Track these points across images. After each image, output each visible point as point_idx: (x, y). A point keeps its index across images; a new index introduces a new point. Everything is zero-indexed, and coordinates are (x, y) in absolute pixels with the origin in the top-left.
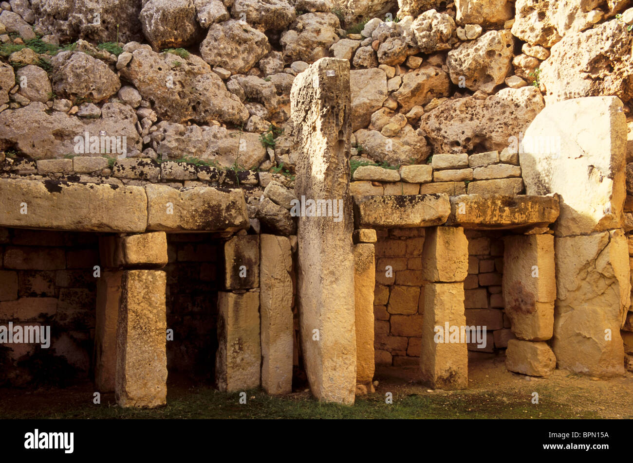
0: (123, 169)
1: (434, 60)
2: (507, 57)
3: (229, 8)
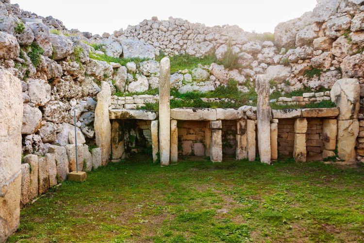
2: (330, 61)
3: (241, 49)
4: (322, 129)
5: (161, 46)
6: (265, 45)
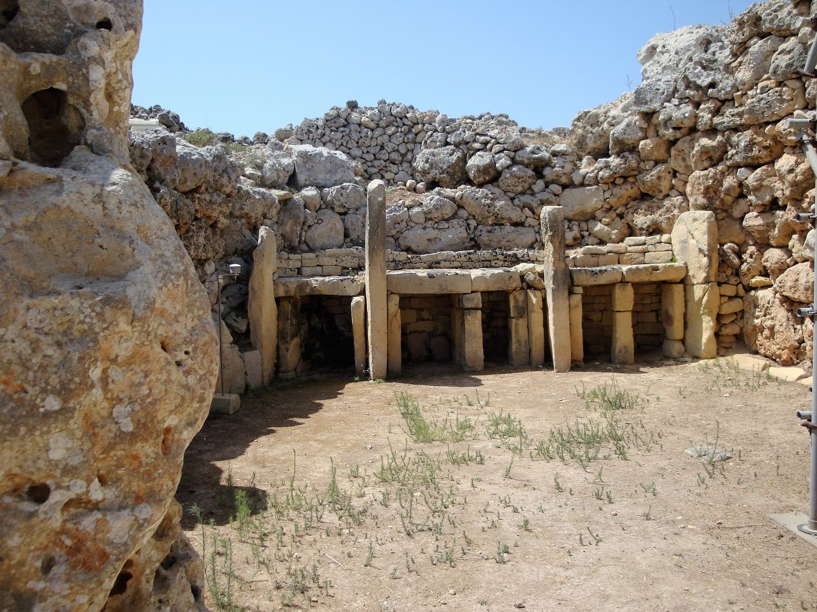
0: (461, 257)
1: (631, 180)
2: (669, 180)
3: (513, 159)
4: (660, 302)
5: (365, 156)
6: (556, 151)
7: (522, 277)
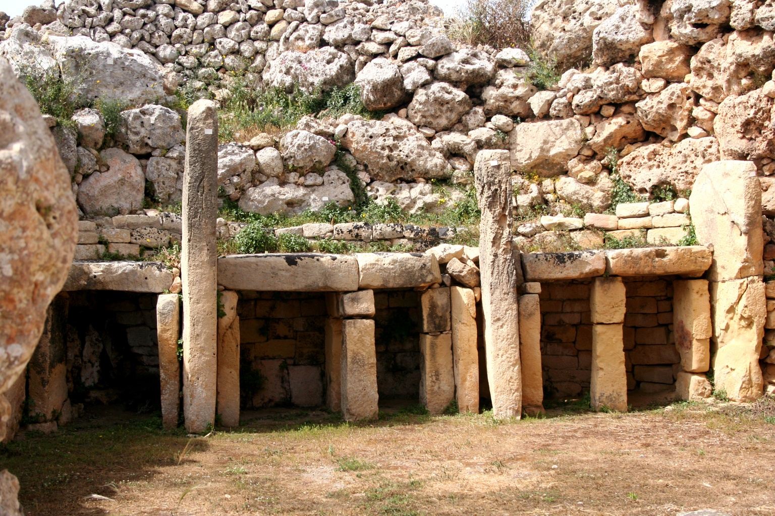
0: (342, 232)
1: (626, 109)
2: (687, 109)
3: (432, 71)
4: (671, 311)
5: (183, 59)
6: (504, 61)
7: (443, 266)
